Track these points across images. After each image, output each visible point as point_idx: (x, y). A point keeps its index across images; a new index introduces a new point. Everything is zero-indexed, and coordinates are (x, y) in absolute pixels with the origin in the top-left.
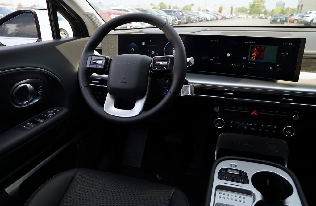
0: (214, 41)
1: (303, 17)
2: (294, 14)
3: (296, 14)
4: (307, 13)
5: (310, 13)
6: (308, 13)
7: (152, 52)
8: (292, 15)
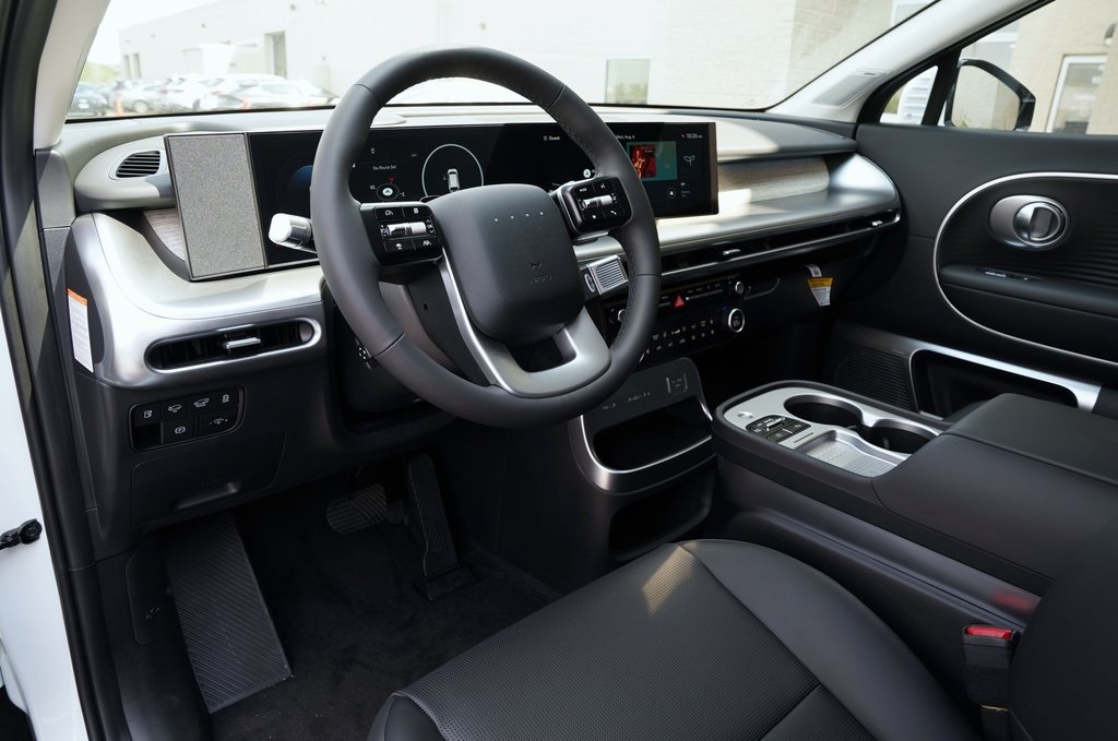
0: (551, 138)
1: (165, 92)
2: (128, 84)
3: (133, 84)
4: (170, 80)
5: (182, 80)
6: (175, 78)
7: (384, 192)
8: (120, 86)
